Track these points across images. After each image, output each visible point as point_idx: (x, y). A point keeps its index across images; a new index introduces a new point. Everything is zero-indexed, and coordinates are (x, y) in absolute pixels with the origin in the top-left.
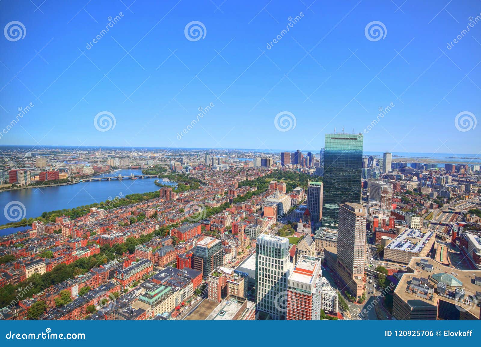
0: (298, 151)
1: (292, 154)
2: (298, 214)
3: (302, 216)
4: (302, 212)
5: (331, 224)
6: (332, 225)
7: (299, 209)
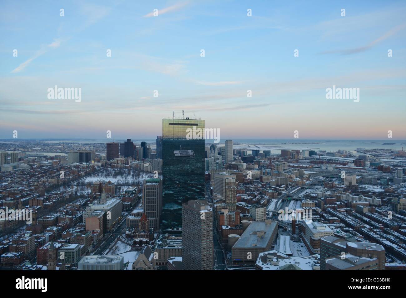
0: (129, 140)
1: (122, 145)
2: (132, 221)
3: (137, 224)
4: (138, 218)
5: (173, 229)
6: (175, 230)
7: (133, 215)
